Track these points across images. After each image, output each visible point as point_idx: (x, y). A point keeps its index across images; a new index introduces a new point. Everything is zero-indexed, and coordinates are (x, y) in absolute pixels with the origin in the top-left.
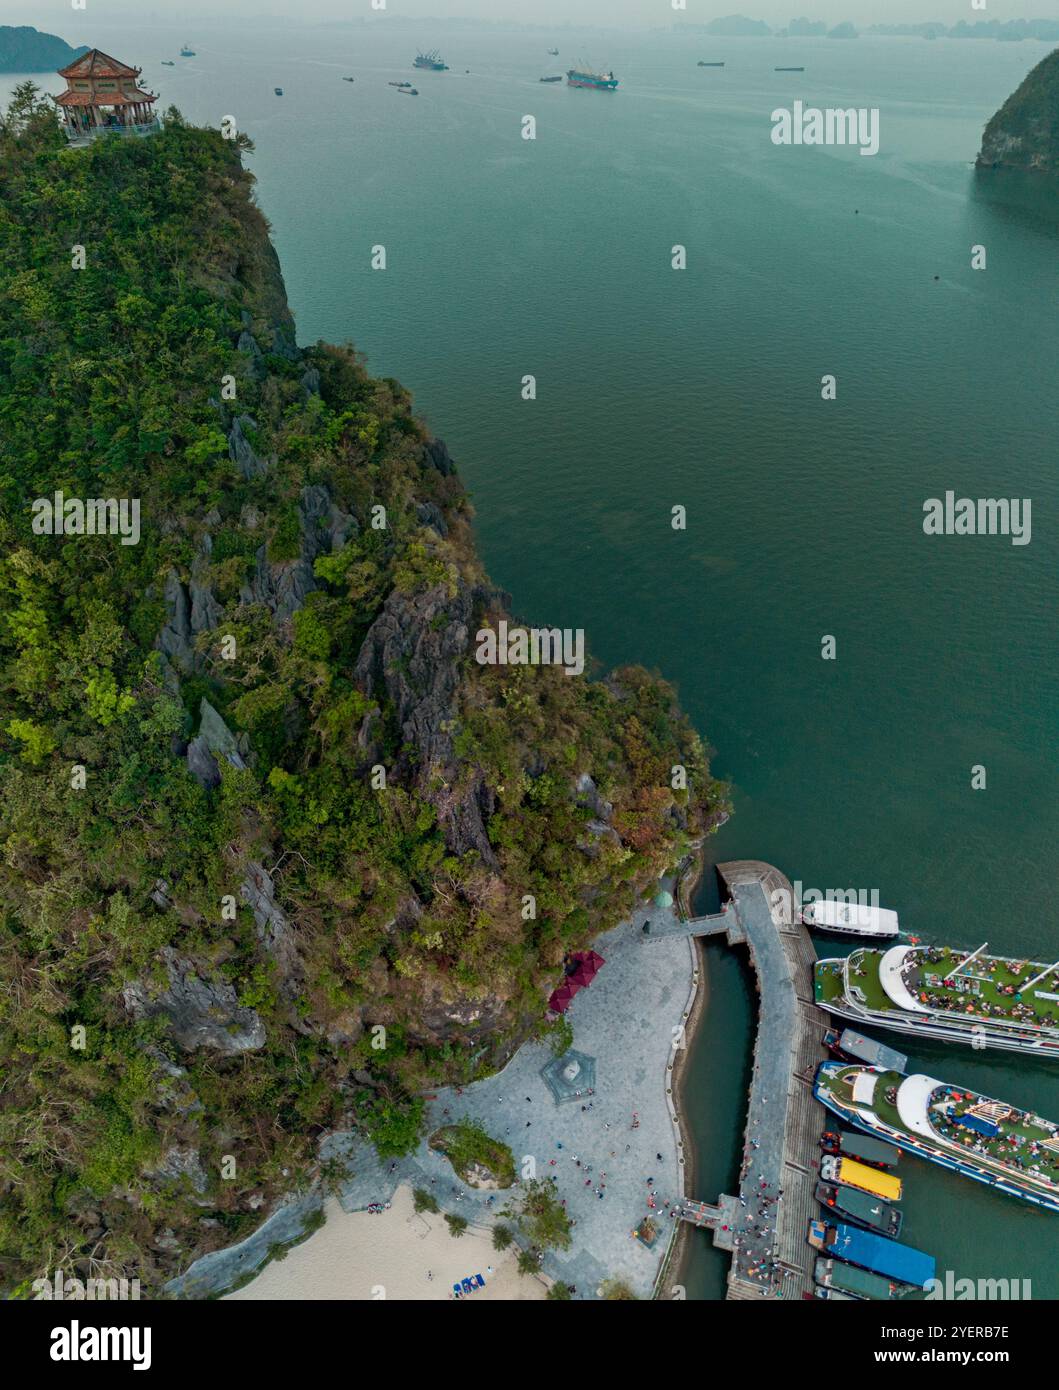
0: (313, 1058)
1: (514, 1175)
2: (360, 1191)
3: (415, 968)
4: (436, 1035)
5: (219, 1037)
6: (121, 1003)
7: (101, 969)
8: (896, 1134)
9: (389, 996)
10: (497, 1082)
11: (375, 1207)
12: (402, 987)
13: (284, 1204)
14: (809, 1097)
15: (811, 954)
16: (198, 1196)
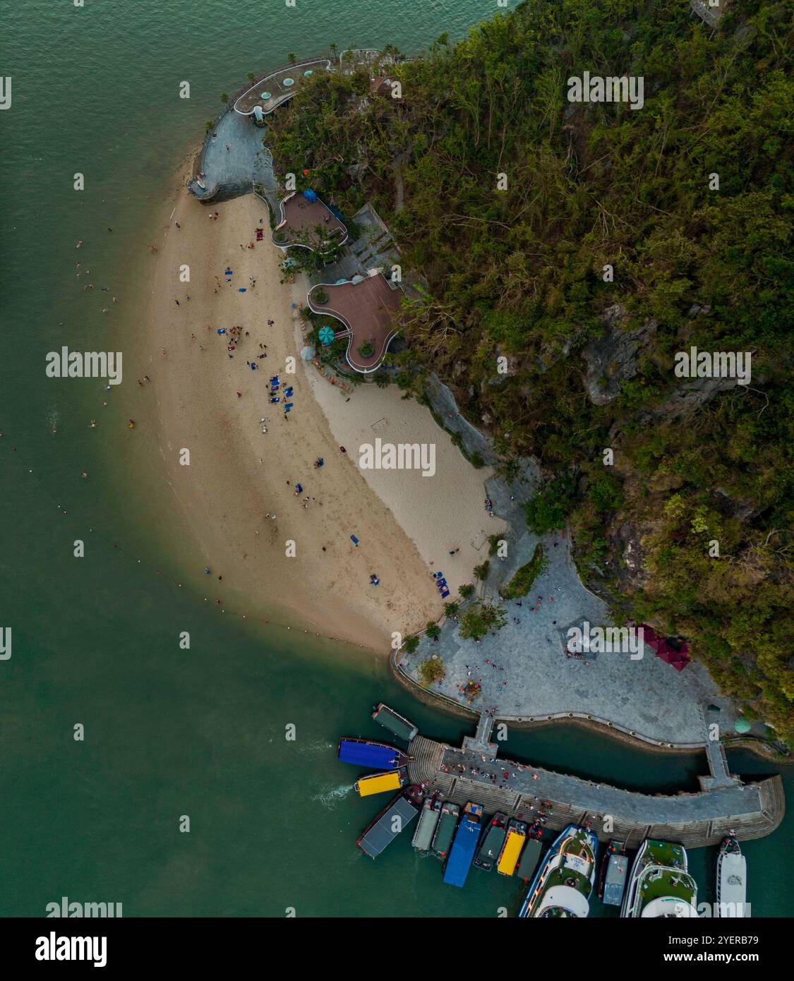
0: (591, 443)
1: (508, 599)
2: (500, 492)
3: (673, 511)
4: (614, 534)
5: (595, 372)
6: (608, 304)
7: (630, 287)
8: (543, 880)
9: (647, 493)
10: (576, 584)
11: (490, 505)
12: (656, 503)
13: (487, 438)
14: (569, 821)
15: (691, 843)
16: (487, 381)
